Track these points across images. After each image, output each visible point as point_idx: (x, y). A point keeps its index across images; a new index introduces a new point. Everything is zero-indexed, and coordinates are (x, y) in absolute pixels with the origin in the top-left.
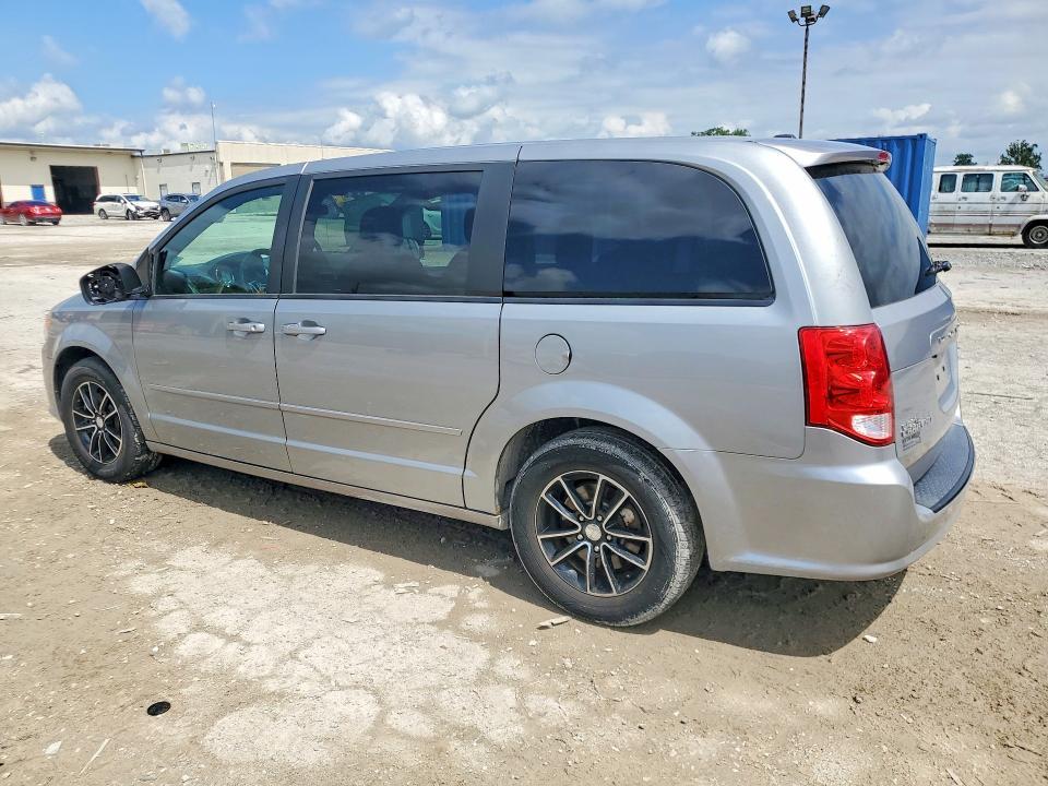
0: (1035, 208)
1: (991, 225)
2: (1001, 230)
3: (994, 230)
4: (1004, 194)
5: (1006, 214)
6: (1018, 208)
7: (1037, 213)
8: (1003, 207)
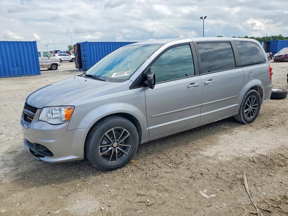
0: (52, 61)
1: (43, 65)
2: (46, 66)
3: (44, 66)
4: (44, 57)
5: (46, 62)
6: (48, 60)
7: (52, 62)
8: (45, 61)
